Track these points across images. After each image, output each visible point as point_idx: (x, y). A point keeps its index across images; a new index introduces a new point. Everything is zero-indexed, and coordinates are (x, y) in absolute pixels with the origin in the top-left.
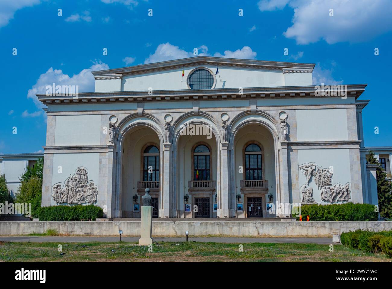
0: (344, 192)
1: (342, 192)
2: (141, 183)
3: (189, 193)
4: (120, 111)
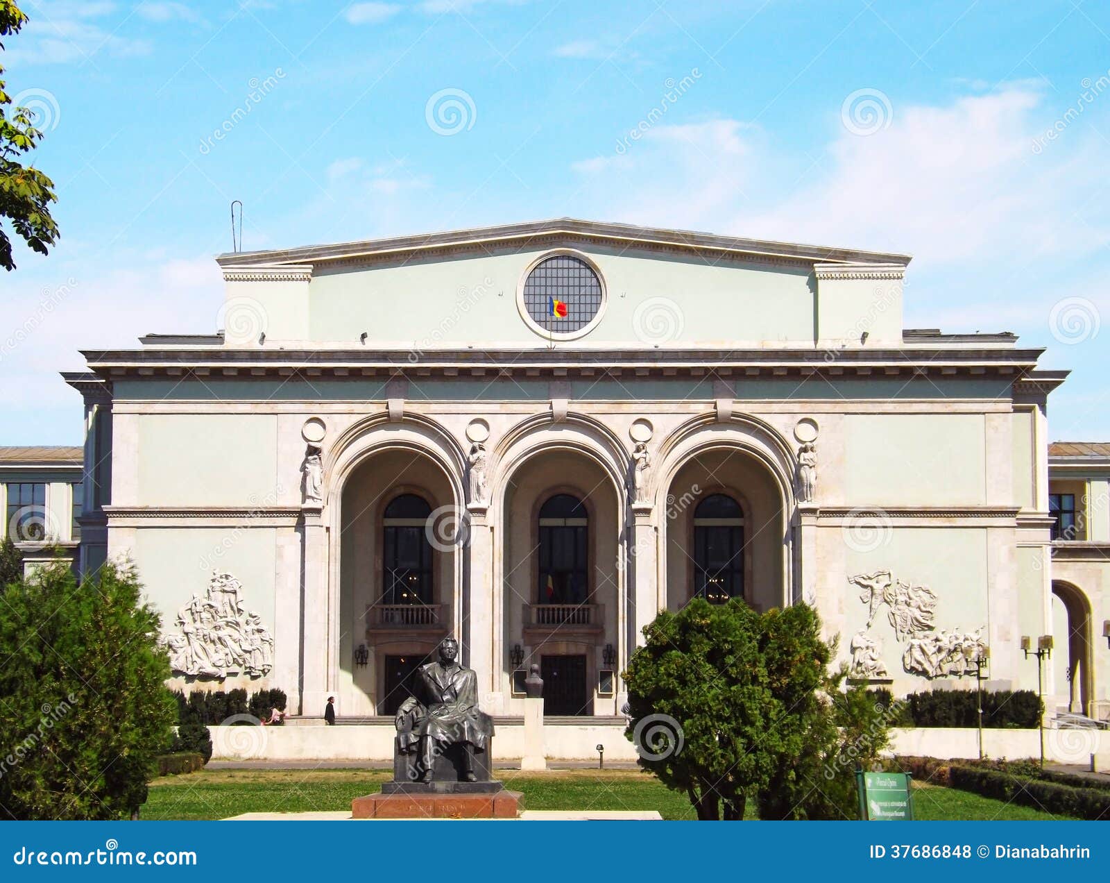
0: (969, 647)
2: (378, 612)
3: (525, 641)
4: (335, 406)
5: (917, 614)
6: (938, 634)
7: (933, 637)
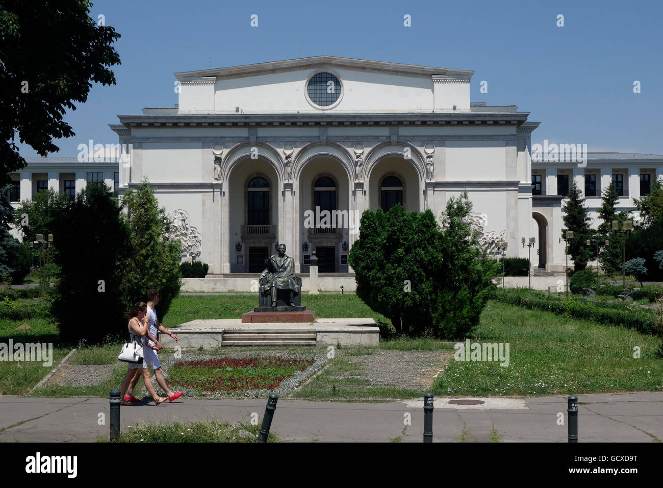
0: (498, 242)
1: (496, 242)
2: (246, 229)
3: (309, 241)
4: (227, 139)
5: (476, 228)
6: (485, 236)
7: (483, 238)
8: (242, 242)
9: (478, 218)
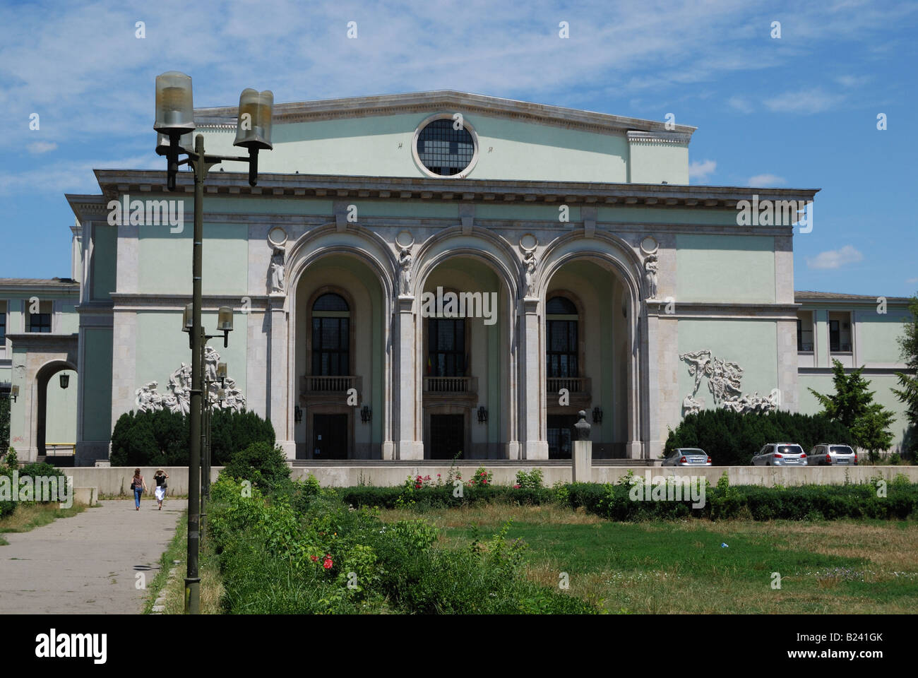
0: (765, 407)
1: (763, 407)
2: (309, 382)
4: (294, 219)
5: (729, 383)
6: (743, 397)
7: (740, 400)
8: (301, 406)
9: (731, 367)
